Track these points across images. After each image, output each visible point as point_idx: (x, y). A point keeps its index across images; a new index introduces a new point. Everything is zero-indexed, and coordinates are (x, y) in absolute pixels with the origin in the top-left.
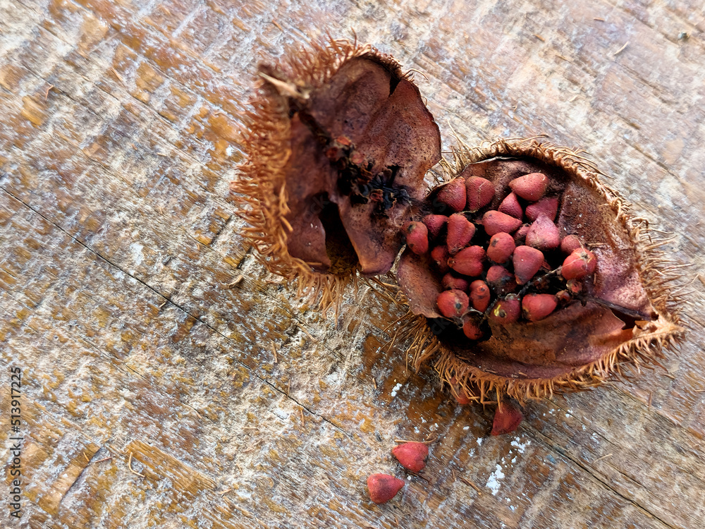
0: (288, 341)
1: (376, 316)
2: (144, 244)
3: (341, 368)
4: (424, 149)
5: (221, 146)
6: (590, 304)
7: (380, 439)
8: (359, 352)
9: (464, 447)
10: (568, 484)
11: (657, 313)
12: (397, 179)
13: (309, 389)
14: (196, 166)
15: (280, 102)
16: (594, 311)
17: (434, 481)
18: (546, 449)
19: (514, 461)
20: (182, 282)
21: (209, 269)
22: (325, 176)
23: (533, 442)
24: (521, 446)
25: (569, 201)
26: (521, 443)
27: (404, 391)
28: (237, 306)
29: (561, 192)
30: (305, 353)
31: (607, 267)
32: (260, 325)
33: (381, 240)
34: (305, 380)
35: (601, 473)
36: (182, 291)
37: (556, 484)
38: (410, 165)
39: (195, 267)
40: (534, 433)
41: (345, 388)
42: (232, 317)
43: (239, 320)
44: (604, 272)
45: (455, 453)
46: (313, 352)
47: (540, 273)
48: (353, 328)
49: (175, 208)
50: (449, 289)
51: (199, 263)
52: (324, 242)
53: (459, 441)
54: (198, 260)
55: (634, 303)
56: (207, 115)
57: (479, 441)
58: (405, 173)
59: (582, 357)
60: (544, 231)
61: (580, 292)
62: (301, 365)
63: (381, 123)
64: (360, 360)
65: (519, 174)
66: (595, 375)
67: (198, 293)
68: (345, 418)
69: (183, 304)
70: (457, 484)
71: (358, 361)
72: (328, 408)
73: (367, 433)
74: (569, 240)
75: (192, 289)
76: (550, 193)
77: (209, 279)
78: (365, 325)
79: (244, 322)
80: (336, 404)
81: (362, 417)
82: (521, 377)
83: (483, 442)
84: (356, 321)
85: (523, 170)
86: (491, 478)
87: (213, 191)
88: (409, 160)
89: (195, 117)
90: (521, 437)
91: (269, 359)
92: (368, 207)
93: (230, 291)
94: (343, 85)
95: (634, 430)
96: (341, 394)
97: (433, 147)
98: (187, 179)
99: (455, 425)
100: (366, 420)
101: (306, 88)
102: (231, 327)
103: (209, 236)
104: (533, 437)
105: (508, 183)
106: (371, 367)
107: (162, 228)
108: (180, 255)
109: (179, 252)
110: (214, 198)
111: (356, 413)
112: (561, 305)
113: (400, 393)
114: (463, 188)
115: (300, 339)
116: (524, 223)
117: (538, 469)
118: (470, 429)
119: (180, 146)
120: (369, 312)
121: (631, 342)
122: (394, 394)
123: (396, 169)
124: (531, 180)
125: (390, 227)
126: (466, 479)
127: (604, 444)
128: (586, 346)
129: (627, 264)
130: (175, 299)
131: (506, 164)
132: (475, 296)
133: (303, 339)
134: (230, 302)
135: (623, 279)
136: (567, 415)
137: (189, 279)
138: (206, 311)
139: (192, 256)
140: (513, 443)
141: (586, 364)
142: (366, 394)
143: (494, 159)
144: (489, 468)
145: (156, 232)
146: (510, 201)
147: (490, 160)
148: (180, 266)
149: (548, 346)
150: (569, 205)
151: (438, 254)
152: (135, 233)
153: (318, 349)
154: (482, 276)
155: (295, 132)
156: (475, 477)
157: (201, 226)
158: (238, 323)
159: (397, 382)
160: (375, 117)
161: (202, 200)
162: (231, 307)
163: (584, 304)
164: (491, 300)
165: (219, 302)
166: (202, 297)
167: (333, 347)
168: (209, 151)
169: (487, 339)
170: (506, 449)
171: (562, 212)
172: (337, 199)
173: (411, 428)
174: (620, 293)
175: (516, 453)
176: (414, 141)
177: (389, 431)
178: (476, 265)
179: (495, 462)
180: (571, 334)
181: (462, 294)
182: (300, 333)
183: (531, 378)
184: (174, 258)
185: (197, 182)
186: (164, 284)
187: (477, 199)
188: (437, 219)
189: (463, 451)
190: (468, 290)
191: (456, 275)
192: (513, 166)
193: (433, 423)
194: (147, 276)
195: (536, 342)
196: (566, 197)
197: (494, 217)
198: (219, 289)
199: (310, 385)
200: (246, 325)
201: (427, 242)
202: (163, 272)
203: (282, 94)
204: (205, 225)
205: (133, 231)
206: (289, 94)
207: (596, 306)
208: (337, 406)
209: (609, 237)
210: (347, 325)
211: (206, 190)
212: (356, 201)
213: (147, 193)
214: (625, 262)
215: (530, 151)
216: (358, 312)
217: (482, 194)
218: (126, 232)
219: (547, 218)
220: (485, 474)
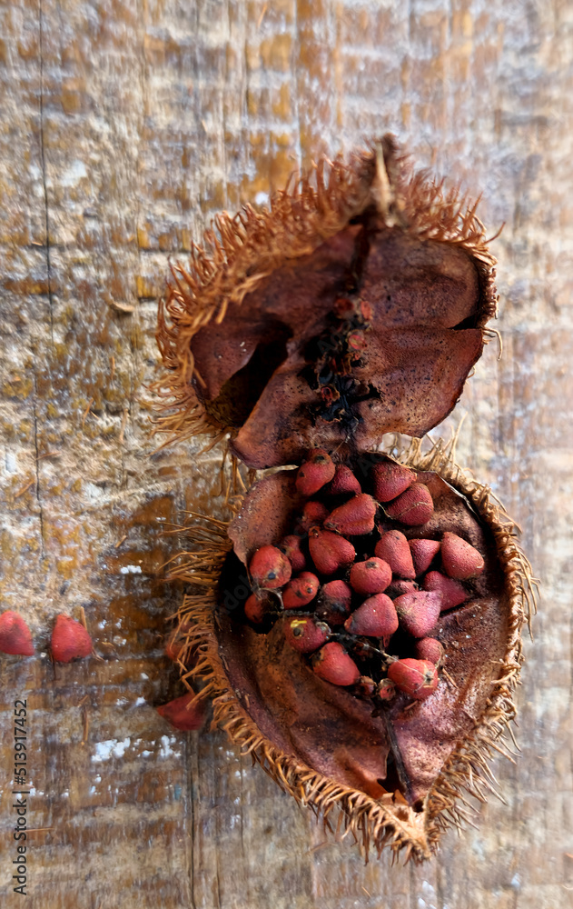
0: (98, 413)
1: (198, 490)
2: (90, 175)
3: (111, 493)
4: (419, 411)
5: (260, 184)
6: (378, 723)
7: (63, 591)
8: (144, 499)
9: (121, 689)
10: (162, 830)
11: (424, 807)
12: (364, 404)
13: (62, 475)
14: (219, 173)
15: (362, 195)
16: (375, 732)
17: (60, 684)
18: (185, 777)
19: (146, 753)
20: (79, 247)
21: (114, 267)
22: (310, 318)
23: (182, 758)
24: (168, 747)
25: (474, 612)
26: (173, 747)
27: (136, 580)
28: (97, 328)
29: (478, 596)
30: (99, 441)
31: (433, 708)
32: (94, 369)
33: (281, 437)
34: (67, 463)
35: (201, 855)
36: (68, 254)
37: (154, 816)
38: (390, 407)
39: (106, 251)
40: (192, 753)
41: (92, 512)
42: (80, 332)
43: (82, 341)
44: (425, 709)
45: (108, 684)
46: (107, 448)
47: (374, 641)
48: (164, 474)
49: (155, 182)
50: (284, 551)
51: (114, 251)
52: (234, 371)
53: (124, 680)
54: (117, 248)
55: (416, 770)
56: (283, 146)
57: (141, 701)
58: (376, 408)
59: (314, 755)
60: (423, 609)
61: (385, 700)
62: (82, 446)
63: (414, 341)
64: (135, 507)
65: (464, 534)
66: (304, 785)
67: (79, 273)
68: (58, 537)
69: (55, 266)
70: (74, 711)
71: (133, 505)
72: (56, 510)
73: (60, 573)
74: (432, 645)
75: (78, 263)
76: (468, 585)
77: (103, 275)
78: (178, 485)
79: (85, 348)
80: (67, 515)
81: (74, 554)
82: (242, 701)
83: (142, 706)
84: (176, 472)
85: (472, 536)
86: (109, 743)
87: (204, 211)
88: (394, 403)
89: (271, 134)
90: (178, 741)
91: (63, 405)
92: (309, 394)
93: (107, 308)
94: (431, 261)
95: (273, 855)
96: (82, 513)
97: (427, 419)
98: (197, 174)
99: (139, 662)
100: (74, 561)
101: (399, 215)
102: (68, 338)
103: (152, 242)
104: (186, 755)
105: (446, 530)
106: (136, 524)
107: (122, 183)
108: (107, 225)
109: (110, 221)
110: (198, 218)
111: (73, 546)
112: (355, 689)
113: (130, 576)
114: (406, 484)
115: (111, 424)
116: (416, 580)
117: (156, 786)
118: (146, 681)
119: (228, 139)
120: (195, 479)
121: (370, 801)
122: (124, 570)
123: (375, 394)
124: (467, 554)
125: (304, 435)
126: (88, 716)
127: (235, 836)
128: (330, 751)
129: (452, 729)
130: (54, 253)
131: (465, 513)
132: (296, 586)
133: (113, 428)
134: (95, 317)
135: (433, 737)
136: (238, 773)
137: (87, 253)
138: (65, 298)
139: (115, 237)
140: (165, 739)
141: (309, 765)
142: (102, 540)
143: (461, 495)
144: (118, 733)
145: (114, 179)
146: (429, 546)
147: (457, 492)
148: (95, 232)
149: (298, 709)
150: (469, 615)
151: (313, 510)
152: (95, 157)
153: (114, 452)
154: (324, 578)
155: (338, 242)
156: (97, 726)
157: (157, 225)
158: (78, 341)
159: (140, 565)
160: (416, 328)
161: (185, 206)
162: (90, 321)
163: (375, 715)
164: (304, 608)
165: (86, 304)
166: (79, 283)
167: (128, 467)
168: (245, 177)
169: (259, 631)
170: (152, 736)
171: (457, 614)
172: (293, 351)
173: (101, 617)
174: (416, 747)
175: (156, 749)
176: (419, 393)
177: (79, 596)
178: (331, 562)
179: (130, 734)
180: (331, 724)
181: (289, 571)
182: (117, 419)
183: (249, 714)
184: (99, 220)
185: (201, 186)
186: (62, 229)
187: (404, 510)
188: (351, 481)
189: (116, 690)
190: (297, 574)
191: (304, 547)
192: (468, 522)
193: (124, 637)
194: (57, 204)
195: (293, 691)
196: (476, 605)
197: (397, 542)
198: (101, 295)
199: (67, 472)
200: (82, 354)
201: (318, 489)
202: (75, 219)
203: (373, 190)
204: (160, 228)
205: (97, 152)
206: (378, 198)
207: (382, 730)
208: (66, 519)
209: (468, 687)
210: (163, 465)
211: (201, 202)
212: (306, 375)
213: (150, 139)
214: (454, 725)
215: (499, 529)
216: (186, 467)
217: (415, 511)
218: (90, 146)
219: (439, 603)
220: (109, 734)
